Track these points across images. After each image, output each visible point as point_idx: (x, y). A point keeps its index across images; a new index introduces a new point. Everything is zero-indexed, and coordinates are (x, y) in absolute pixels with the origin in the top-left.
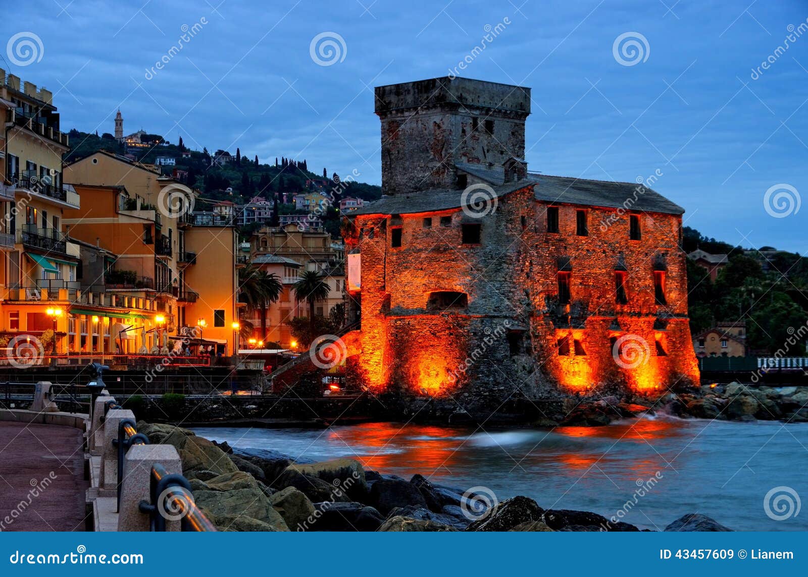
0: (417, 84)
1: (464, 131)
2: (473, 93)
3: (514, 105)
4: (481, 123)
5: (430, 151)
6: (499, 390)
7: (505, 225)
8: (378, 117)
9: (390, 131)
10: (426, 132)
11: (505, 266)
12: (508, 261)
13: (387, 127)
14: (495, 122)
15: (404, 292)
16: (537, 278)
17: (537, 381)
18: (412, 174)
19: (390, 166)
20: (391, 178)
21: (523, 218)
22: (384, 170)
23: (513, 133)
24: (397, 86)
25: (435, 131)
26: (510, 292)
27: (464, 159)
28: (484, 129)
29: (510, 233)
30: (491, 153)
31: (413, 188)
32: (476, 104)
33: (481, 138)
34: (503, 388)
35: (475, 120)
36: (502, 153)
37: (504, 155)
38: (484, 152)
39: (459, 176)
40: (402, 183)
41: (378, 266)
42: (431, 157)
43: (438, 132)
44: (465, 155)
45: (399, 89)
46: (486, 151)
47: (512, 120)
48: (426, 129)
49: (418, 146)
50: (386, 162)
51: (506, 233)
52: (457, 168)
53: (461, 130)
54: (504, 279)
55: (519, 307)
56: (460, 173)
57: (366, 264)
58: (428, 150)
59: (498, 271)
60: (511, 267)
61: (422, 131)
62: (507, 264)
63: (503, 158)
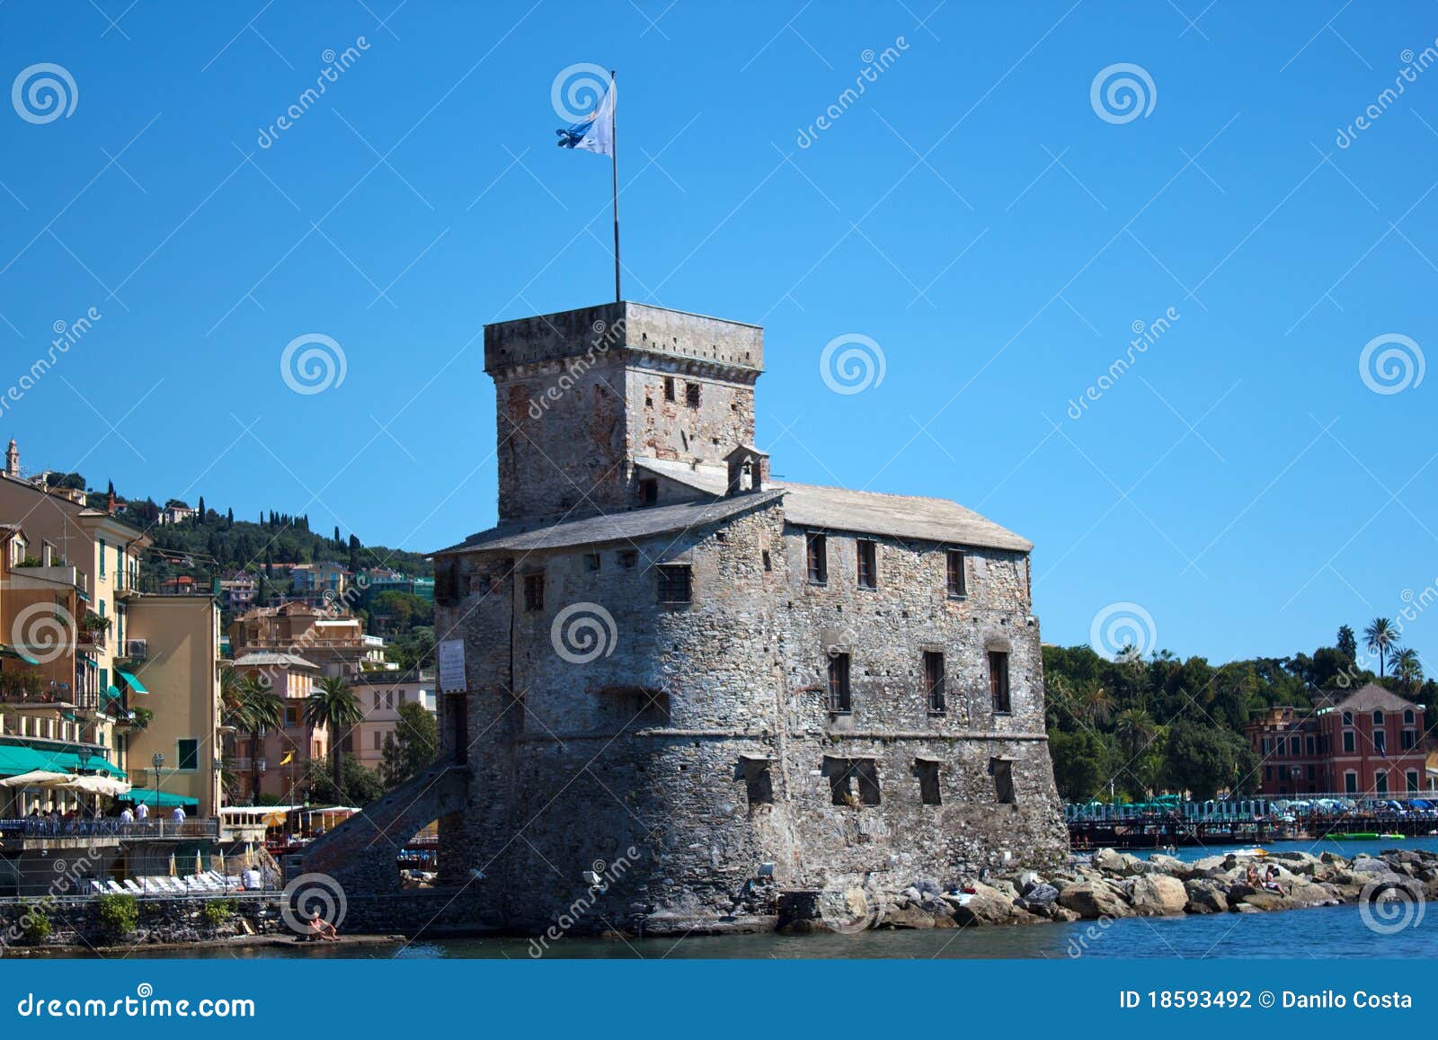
0: (563, 319)
1: (649, 402)
2: (664, 333)
3: (736, 358)
4: (679, 388)
5: (588, 437)
6: (730, 872)
7: (734, 567)
8: (491, 379)
9: (512, 404)
10: (581, 404)
11: (734, 640)
12: (741, 633)
13: (506, 397)
14: (704, 385)
15: (549, 693)
16: (790, 664)
17: (796, 853)
18: (556, 480)
19: (515, 468)
20: (516, 489)
21: (765, 554)
22: (503, 474)
23: (734, 407)
24: (527, 321)
25: (598, 402)
26: (746, 689)
27: (650, 451)
28: (683, 399)
29: (743, 581)
30: (697, 442)
31: (556, 505)
32: (671, 353)
33: (679, 415)
34: (737, 868)
35: (669, 384)
36: (715, 441)
37: (719, 446)
38: (685, 440)
39: (641, 482)
40: (535, 497)
41: (500, 647)
42: (591, 448)
43: (602, 403)
44: (651, 444)
45: (527, 329)
46: (688, 438)
47: (732, 384)
48: (580, 399)
49: (565, 429)
50: (507, 460)
51: (737, 582)
52: (637, 467)
53: (644, 400)
54: (733, 666)
55: (761, 716)
56: (644, 476)
57: (477, 643)
58: (584, 437)
59: (723, 651)
60: (747, 643)
61: (573, 402)
62: (740, 637)
63: (717, 450)
